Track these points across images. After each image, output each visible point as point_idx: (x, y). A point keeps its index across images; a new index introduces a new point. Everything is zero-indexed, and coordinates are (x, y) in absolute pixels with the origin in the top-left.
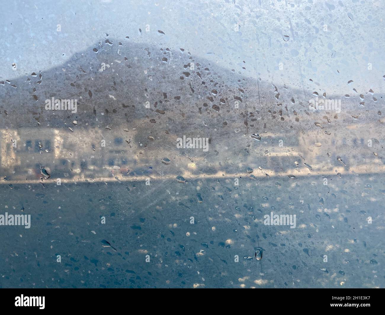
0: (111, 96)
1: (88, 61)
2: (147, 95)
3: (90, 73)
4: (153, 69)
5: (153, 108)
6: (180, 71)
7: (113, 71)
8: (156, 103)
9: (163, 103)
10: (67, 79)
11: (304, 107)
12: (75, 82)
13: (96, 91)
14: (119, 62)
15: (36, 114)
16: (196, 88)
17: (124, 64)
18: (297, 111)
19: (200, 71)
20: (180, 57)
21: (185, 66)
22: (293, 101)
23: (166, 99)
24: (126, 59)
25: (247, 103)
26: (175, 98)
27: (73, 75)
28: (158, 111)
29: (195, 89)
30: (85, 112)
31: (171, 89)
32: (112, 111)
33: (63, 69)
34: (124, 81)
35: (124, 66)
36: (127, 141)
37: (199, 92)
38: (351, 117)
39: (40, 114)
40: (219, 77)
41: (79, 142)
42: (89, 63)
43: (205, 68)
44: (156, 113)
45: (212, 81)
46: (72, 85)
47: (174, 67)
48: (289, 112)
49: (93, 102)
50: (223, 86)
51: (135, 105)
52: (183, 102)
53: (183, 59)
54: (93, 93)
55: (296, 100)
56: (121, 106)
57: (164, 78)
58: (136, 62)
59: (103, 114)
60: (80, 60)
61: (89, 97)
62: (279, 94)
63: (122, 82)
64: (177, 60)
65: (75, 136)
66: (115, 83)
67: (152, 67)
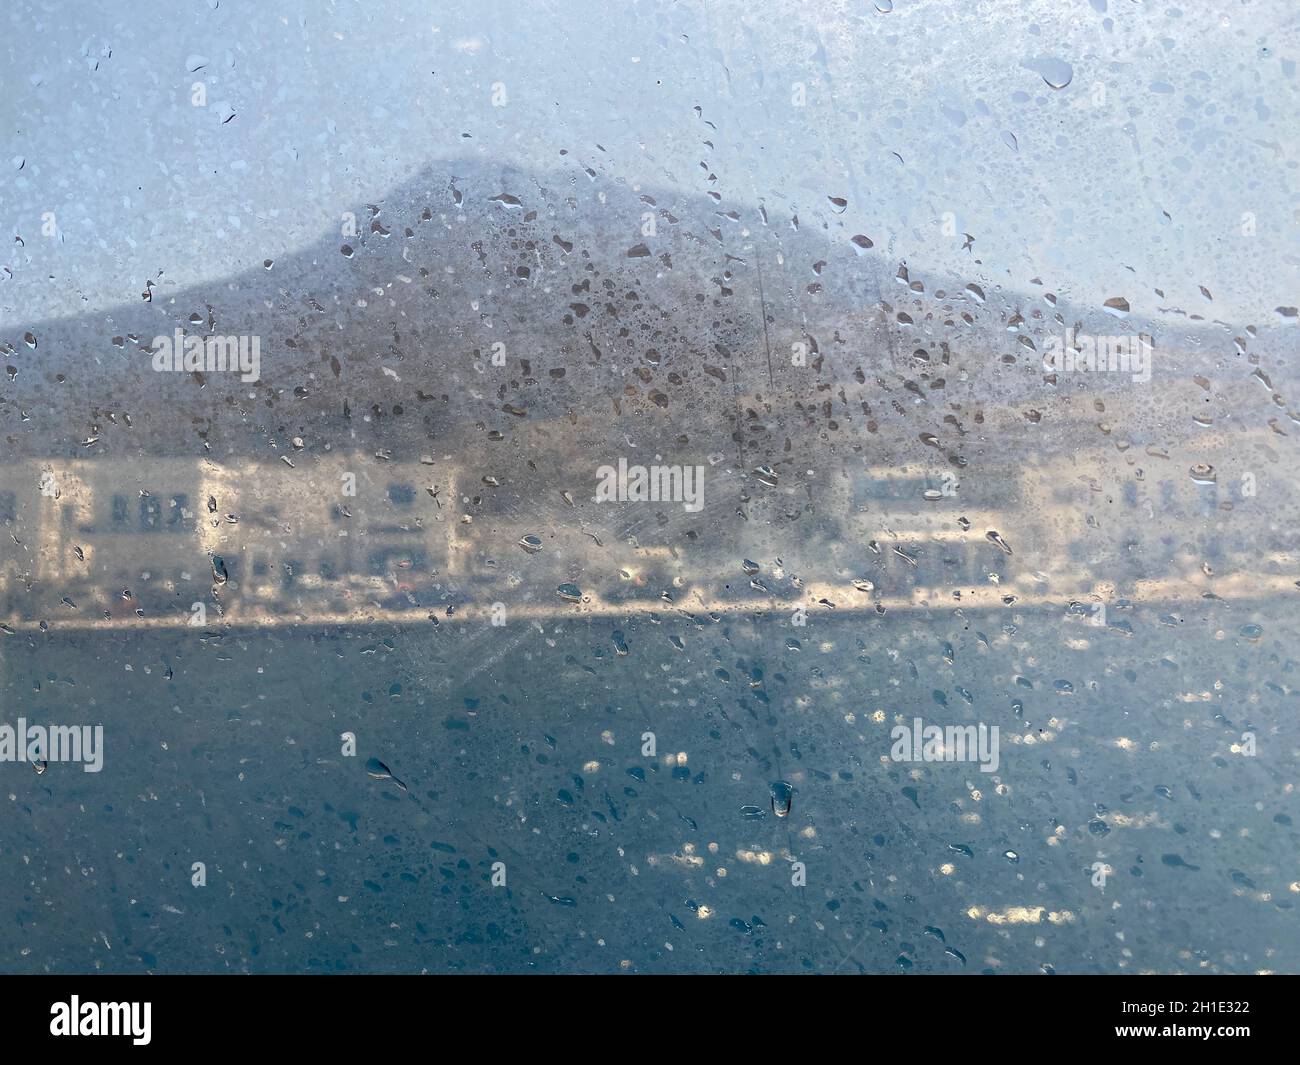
0: (388, 372)
1: (329, 279)
2: (481, 368)
3: (334, 312)
4: (495, 298)
5: (496, 401)
6: (563, 303)
7: (393, 303)
8: (503, 387)
9: (521, 386)
10: (277, 329)
11: (890, 390)
12: (296, 337)
13: (350, 358)
14: (408, 281)
15: (202, 421)
16: (605, 346)
17: (419, 287)
18: (873, 403)
19: (615, 299)
20: (562, 263)
21: (576, 289)
22: (860, 376)
23: (527, 377)
24: (424, 272)
25: (740, 384)
26: (552, 372)
27: (292, 318)
28: (507, 408)
29: (602, 350)
30: (323, 414)
31: (541, 350)
32: (390, 412)
33: (267, 303)
34: (420, 331)
35: (421, 290)
36: (430, 491)
37: (613, 355)
38: (1022, 417)
39: (209, 421)
40: (664, 314)
41: (308, 494)
42: (332, 285)
43: (628, 291)
44: (503, 414)
45: (645, 327)
46: (290, 343)
47: (547, 290)
48: (852, 407)
49: (342, 388)
50: (674, 340)
51: (448, 392)
52: (572, 384)
53: (570, 268)
54: (341, 363)
55: (868, 372)
56: (413, 396)
57: (522, 320)
58: (450, 280)
59: (367, 419)
60: (310, 277)
61: (332, 376)
62: (821, 360)
63: (414, 332)
64: (554, 272)
65: (299, 478)
66: (397, 338)
67: (490, 292)
